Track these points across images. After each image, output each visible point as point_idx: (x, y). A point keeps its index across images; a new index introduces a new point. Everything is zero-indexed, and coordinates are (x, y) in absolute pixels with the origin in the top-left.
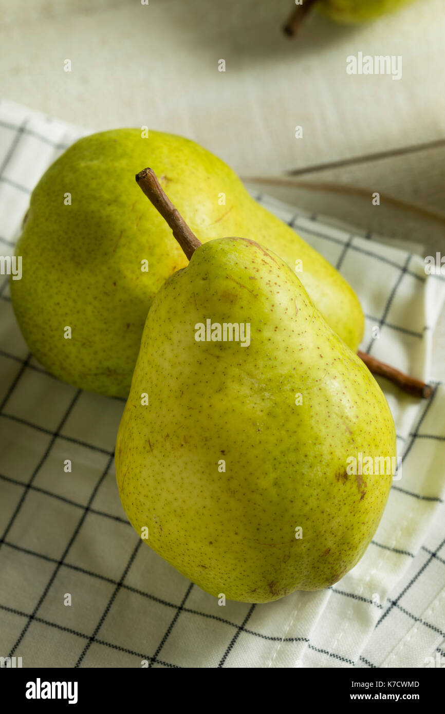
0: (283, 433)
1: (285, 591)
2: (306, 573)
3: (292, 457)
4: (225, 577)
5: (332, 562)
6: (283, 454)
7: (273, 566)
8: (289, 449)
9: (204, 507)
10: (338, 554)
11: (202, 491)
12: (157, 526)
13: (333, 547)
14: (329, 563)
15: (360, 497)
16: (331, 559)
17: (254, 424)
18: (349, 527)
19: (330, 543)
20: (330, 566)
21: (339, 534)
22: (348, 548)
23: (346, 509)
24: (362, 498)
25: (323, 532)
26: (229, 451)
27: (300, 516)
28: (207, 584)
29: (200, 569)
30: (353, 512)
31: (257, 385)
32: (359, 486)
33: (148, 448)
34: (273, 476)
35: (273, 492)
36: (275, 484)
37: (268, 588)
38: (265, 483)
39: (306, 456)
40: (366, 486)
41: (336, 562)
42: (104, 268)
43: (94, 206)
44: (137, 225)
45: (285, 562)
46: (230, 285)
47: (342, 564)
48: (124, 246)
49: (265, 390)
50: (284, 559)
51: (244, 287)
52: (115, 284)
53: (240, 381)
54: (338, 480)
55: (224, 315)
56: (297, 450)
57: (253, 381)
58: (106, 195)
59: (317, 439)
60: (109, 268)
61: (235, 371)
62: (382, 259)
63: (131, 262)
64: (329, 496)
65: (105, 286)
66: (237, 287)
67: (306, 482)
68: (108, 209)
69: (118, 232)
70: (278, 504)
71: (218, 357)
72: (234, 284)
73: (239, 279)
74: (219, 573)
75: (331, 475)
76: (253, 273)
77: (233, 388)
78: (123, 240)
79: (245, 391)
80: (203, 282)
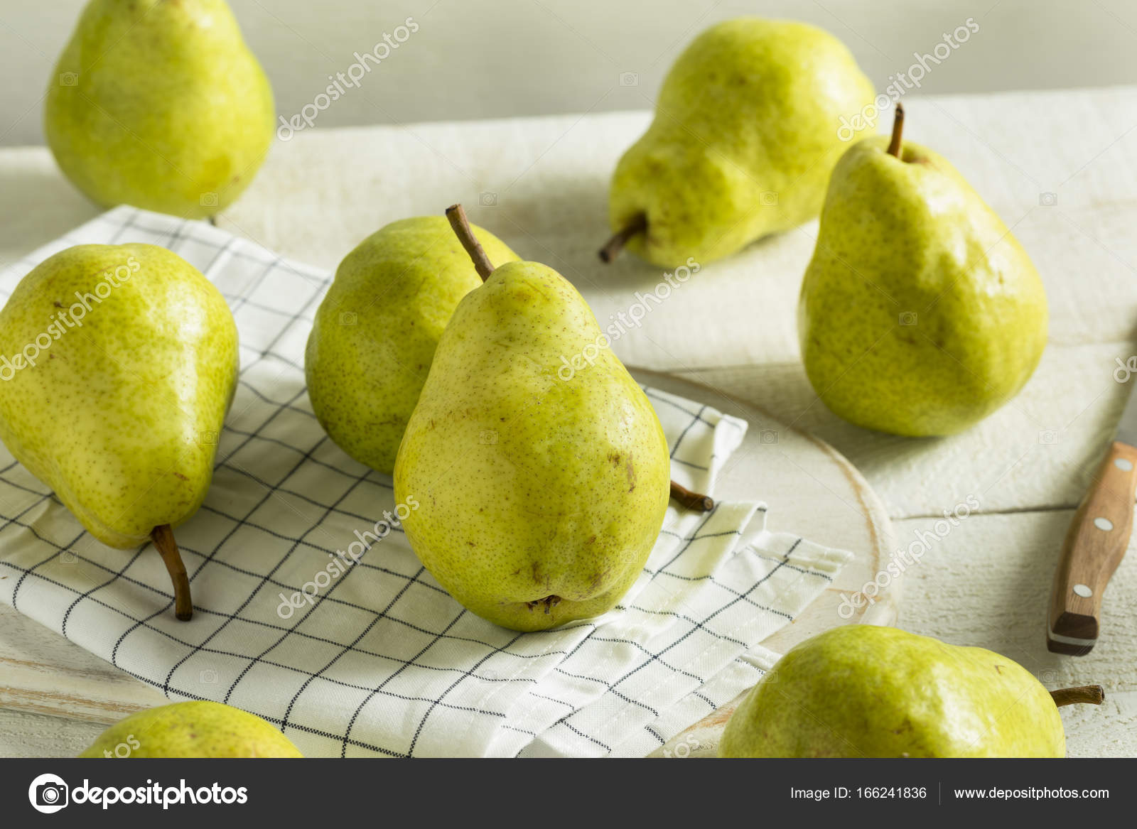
0: (562, 408)
1: (548, 579)
2: (569, 563)
3: (567, 429)
4: (491, 554)
5: (596, 554)
6: (559, 425)
7: (538, 541)
8: (565, 423)
9: (479, 471)
10: (603, 545)
11: (478, 456)
12: (431, 499)
13: (599, 536)
14: (593, 555)
15: (629, 489)
16: (595, 550)
17: (535, 398)
18: (616, 517)
19: (596, 531)
20: (594, 559)
21: (606, 521)
22: (613, 543)
23: (614, 495)
24: (631, 490)
25: (590, 513)
26: (509, 419)
27: (569, 487)
28: (472, 572)
29: (468, 547)
30: (622, 502)
31: (541, 369)
32: (629, 476)
33: (430, 427)
34: (548, 443)
35: (546, 458)
36: (549, 451)
37: (531, 571)
38: (540, 448)
39: (581, 431)
40: (635, 479)
41: (600, 556)
42: (404, 309)
43: (400, 259)
44: (440, 275)
45: (551, 540)
46: (525, 287)
47: (606, 562)
48: (426, 290)
49: (549, 373)
50: (550, 535)
51: (538, 291)
52: (412, 324)
53: (526, 366)
54: (610, 460)
55: (517, 311)
56: (573, 424)
57: (538, 365)
58: (413, 251)
59: (593, 418)
60: (409, 309)
61: (522, 358)
62: (676, 406)
63: (431, 305)
64: (599, 474)
65: (402, 325)
66: (531, 290)
67: (579, 455)
68: (414, 261)
69: (421, 278)
70: (550, 470)
71: (507, 347)
72: (529, 287)
73: (533, 285)
74: (486, 550)
75: (603, 454)
76: (548, 283)
77: (518, 370)
78: (425, 286)
79: (529, 372)
80: (499, 285)
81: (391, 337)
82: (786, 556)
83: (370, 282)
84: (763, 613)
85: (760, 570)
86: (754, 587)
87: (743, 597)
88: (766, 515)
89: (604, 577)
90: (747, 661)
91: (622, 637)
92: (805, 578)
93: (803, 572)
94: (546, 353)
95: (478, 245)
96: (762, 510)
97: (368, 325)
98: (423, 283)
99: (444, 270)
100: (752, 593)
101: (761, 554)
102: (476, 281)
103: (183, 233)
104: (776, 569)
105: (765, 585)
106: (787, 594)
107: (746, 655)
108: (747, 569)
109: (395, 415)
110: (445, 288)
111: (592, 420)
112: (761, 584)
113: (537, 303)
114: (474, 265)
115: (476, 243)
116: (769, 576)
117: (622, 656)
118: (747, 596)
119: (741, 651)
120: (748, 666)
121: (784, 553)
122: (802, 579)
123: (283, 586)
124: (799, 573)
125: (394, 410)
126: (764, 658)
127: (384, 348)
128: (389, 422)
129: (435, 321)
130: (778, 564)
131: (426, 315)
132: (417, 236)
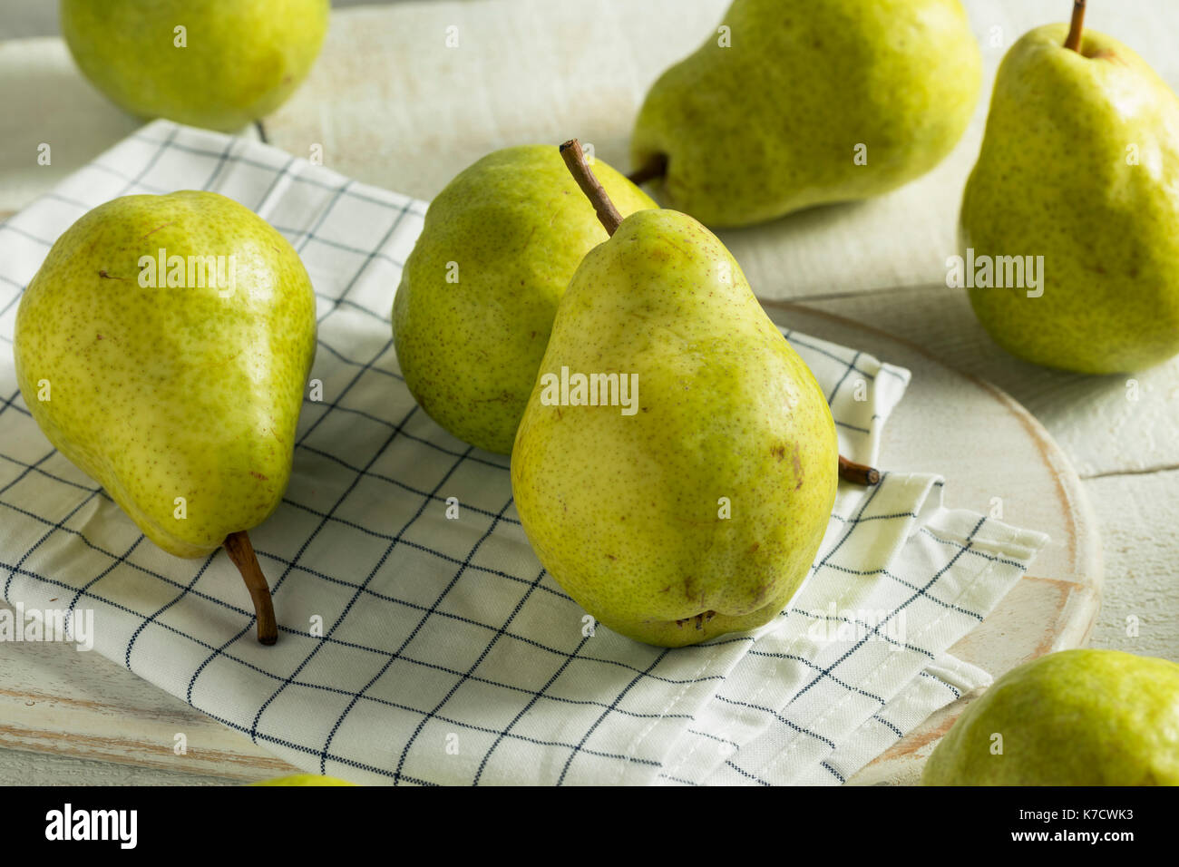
0: (714, 393)
1: (703, 596)
2: (728, 575)
3: (722, 420)
4: (635, 569)
5: (759, 564)
6: (713, 414)
7: (692, 553)
8: (719, 411)
9: (619, 472)
10: (766, 554)
11: (617, 453)
12: (561, 505)
13: (762, 543)
14: (757, 566)
15: (795, 486)
16: (758, 560)
17: (682, 382)
18: (782, 520)
19: (759, 537)
20: (757, 570)
21: (770, 526)
22: (778, 550)
23: (779, 494)
24: (798, 487)
25: (752, 518)
26: (651, 408)
27: (727, 489)
28: (612, 588)
29: (607, 560)
30: (789, 501)
31: (686, 346)
32: (796, 471)
33: (557, 417)
34: (700, 437)
35: (699, 455)
36: (703, 446)
37: (684, 588)
38: (690, 444)
39: (738, 420)
40: (803, 474)
41: (764, 566)
42: (512, 266)
43: (503, 203)
44: (553, 222)
45: (706, 551)
46: (662, 244)
47: (771, 572)
48: (536, 242)
49: (696, 350)
50: (705, 546)
51: (678, 248)
52: (523, 283)
53: (668, 341)
54: (773, 454)
55: (654, 274)
56: (728, 412)
57: (683, 341)
58: (518, 194)
59: (751, 404)
60: (517, 265)
61: (663, 332)
62: (825, 353)
63: (543, 260)
64: (762, 472)
65: (510, 286)
66: (670, 247)
67: (737, 449)
68: (520, 206)
69: (530, 227)
70: (704, 470)
71: (644, 318)
72: (667, 244)
73: (672, 241)
74: (629, 564)
75: (766, 447)
76: (688, 237)
77: (660, 348)
78: (535, 237)
79: (673, 350)
80: (631, 242)
81: (498, 299)
82: (968, 539)
83: (469, 232)
84: (948, 612)
85: (939, 558)
86: (934, 580)
87: (922, 592)
88: (943, 490)
89: (768, 590)
90: (934, 674)
91: (786, 651)
92: (993, 568)
93: (990, 559)
94: (692, 325)
95: (601, 187)
96: (939, 484)
97: (470, 285)
98: (533, 232)
99: (556, 216)
100: (933, 586)
101: (939, 537)
102: (600, 234)
103: (233, 153)
104: (958, 556)
105: (947, 576)
106: (974, 587)
107: (933, 667)
108: (924, 556)
109: (505, 391)
110: (559, 238)
111: (750, 405)
112: (942, 575)
113: (677, 263)
114: (595, 212)
115: (598, 185)
116: (951, 564)
117: (788, 675)
118: (927, 591)
119: (927, 663)
120: (936, 681)
121: (966, 536)
122: (991, 567)
123: (382, 597)
124: (987, 560)
125: (505, 385)
126: (954, 670)
127: (491, 312)
128: (498, 399)
129: (549, 279)
130: (960, 550)
131: (538, 272)
132: (521, 174)
